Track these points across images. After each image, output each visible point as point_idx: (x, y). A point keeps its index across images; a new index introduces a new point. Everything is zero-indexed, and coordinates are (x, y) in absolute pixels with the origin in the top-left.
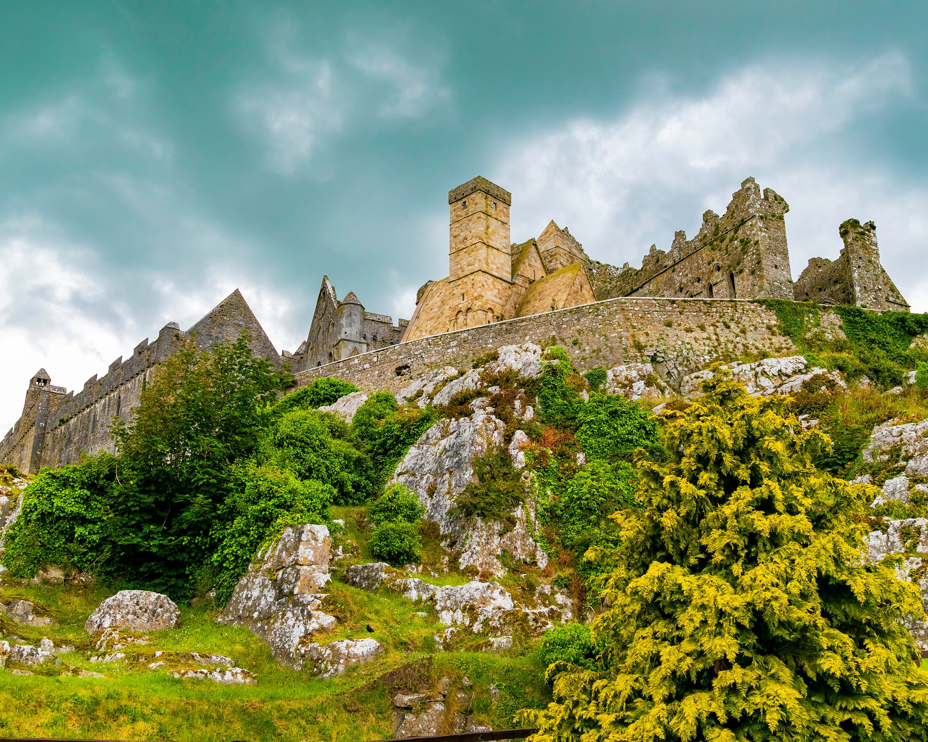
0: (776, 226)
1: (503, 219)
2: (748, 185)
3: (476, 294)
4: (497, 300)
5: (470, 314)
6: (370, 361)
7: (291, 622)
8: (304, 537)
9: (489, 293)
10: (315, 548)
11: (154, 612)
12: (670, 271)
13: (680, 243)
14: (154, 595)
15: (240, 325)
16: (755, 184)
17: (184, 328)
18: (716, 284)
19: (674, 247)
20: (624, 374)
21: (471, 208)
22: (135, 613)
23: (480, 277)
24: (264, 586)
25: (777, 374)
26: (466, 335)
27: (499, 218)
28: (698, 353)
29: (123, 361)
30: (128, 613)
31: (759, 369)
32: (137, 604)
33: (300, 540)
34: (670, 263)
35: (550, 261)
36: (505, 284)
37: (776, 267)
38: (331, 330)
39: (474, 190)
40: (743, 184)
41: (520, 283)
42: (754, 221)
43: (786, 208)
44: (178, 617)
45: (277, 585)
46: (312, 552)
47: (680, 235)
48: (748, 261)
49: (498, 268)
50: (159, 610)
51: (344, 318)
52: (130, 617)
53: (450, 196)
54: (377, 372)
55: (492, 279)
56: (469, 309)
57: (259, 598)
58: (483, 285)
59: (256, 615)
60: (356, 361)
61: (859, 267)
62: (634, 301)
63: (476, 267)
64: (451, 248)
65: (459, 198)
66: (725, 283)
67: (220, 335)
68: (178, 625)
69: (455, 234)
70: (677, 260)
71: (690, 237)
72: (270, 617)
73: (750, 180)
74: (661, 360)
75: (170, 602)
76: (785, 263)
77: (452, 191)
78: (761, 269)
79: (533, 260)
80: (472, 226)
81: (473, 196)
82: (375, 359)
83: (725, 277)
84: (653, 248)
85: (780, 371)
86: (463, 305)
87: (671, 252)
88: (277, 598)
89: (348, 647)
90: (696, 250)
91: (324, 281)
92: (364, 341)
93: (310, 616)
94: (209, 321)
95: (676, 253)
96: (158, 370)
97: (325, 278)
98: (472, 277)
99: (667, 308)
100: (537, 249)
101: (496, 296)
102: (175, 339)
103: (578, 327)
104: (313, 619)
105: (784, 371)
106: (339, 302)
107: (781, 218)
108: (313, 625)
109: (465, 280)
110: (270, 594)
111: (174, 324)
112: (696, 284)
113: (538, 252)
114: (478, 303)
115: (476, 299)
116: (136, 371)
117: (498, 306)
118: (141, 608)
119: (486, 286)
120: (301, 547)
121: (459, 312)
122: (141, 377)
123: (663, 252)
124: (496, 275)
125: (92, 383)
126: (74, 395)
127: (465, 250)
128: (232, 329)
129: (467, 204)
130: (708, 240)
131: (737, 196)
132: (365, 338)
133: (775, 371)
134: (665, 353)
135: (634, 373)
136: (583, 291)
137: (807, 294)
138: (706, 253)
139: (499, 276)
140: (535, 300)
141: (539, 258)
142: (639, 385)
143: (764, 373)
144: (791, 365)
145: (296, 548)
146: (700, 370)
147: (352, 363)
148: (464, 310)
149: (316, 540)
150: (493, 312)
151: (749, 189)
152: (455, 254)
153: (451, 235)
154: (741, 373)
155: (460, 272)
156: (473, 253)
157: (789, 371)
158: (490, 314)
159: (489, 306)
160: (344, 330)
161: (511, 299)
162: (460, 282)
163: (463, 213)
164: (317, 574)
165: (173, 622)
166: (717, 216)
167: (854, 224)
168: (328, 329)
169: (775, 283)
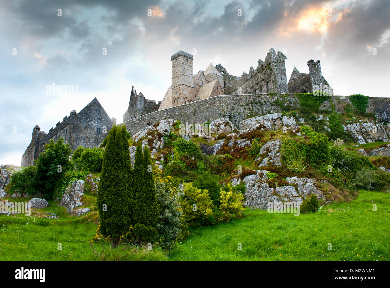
0: (282, 65)
1: (190, 65)
2: (271, 51)
3: (180, 93)
4: (189, 94)
5: (179, 100)
6: (139, 120)
7: (71, 205)
8: (77, 184)
9: (185, 92)
10: (80, 186)
11: (41, 204)
12: (249, 81)
13: (252, 71)
14: (41, 199)
15: (96, 109)
16: (274, 50)
17: (78, 112)
18: (263, 85)
19: (250, 72)
20: (218, 122)
21: (179, 62)
22: (36, 204)
23: (181, 87)
24: (68, 196)
25: (271, 119)
26: (169, 110)
27: (189, 65)
28: (246, 113)
29: (60, 123)
30: (34, 204)
31: (265, 118)
32: (37, 202)
33: (76, 185)
34: (249, 78)
35: (209, 78)
36: (191, 88)
37: (281, 79)
38: (135, 106)
39: (179, 55)
40: (270, 50)
41: (197, 87)
42: (273, 63)
43: (285, 58)
44: (48, 205)
45: (71, 196)
46: (79, 188)
47: (252, 68)
48: (272, 77)
49: (188, 83)
50: (43, 203)
51: (138, 102)
52: (35, 205)
53: (171, 57)
54: (141, 124)
55: (186, 87)
56: (178, 98)
57: (67, 199)
58: (183, 89)
59: (65, 204)
60: (135, 120)
61: (314, 77)
62: (223, 97)
63: (181, 83)
64: (172, 76)
65: (174, 58)
66: (265, 85)
67: (90, 113)
68: (48, 206)
69: (174, 71)
70: (251, 77)
71: (255, 69)
72: (68, 204)
73: (272, 49)
74: (232, 116)
75: (46, 201)
76: (285, 77)
77: (172, 56)
78: (276, 80)
79: (202, 78)
80: (179, 68)
81: (179, 57)
82: (141, 119)
83: (265, 83)
84: (244, 73)
85: (272, 118)
86: (177, 97)
87: (249, 74)
88: (70, 199)
89: (81, 210)
90: (257, 74)
91: (132, 88)
92: (145, 110)
93: (76, 203)
94: (86, 109)
95: (250, 74)
96: (70, 126)
97: (133, 87)
98: (179, 86)
99: (235, 98)
100: (204, 74)
101: (188, 93)
102: (75, 116)
103: (205, 106)
104: (77, 204)
105: (274, 118)
106: (137, 96)
107: (284, 61)
108: (77, 205)
109: (177, 87)
110: (69, 198)
111: (74, 110)
112: (257, 85)
113: (204, 76)
114: (181, 96)
115: (181, 94)
116: (64, 127)
117: (189, 96)
118: (38, 203)
119: (184, 90)
120: (76, 186)
121: (175, 99)
122: (65, 129)
123: (246, 74)
124: (188, 85)
125: (51, 130)
126: (47, 134)
127: (176, 77)
128: (94, 111)
129: (177, 60)
130: (260, 70)
131: (268, 54)
132: (146, 109)
133: (270, 118)
134: (234, 114)
135: (221, 122)
136: (219, 90)
137: (299, 86)
138: (259, 74)
139: (189, 86)
140: (202, 93)
141: (204, 78)
142: (223, 126)
143: (266, 119)
144: (277, 116)
145: (75, 186)
146: (245, 119)
147: (133, 121)
148: (177, 98)
149: (80, 184)
150: (187, 99)
151: (271, 52)
152: (174, 79)
153: (172, 72)
154: (259, 120)
155: (175, 85)
156: (179, 78)
157: (276, 118)
158: (186, 99)
159: (185, 96)
160: (138, 106)
161: (194, 93)
162: (175, 88)
163: (176, 64)
164: (80, 193)
165: (46, 206)
166: (262, 61)
167: (312, 61)
168: (134, 106)
169: (281, 85)
